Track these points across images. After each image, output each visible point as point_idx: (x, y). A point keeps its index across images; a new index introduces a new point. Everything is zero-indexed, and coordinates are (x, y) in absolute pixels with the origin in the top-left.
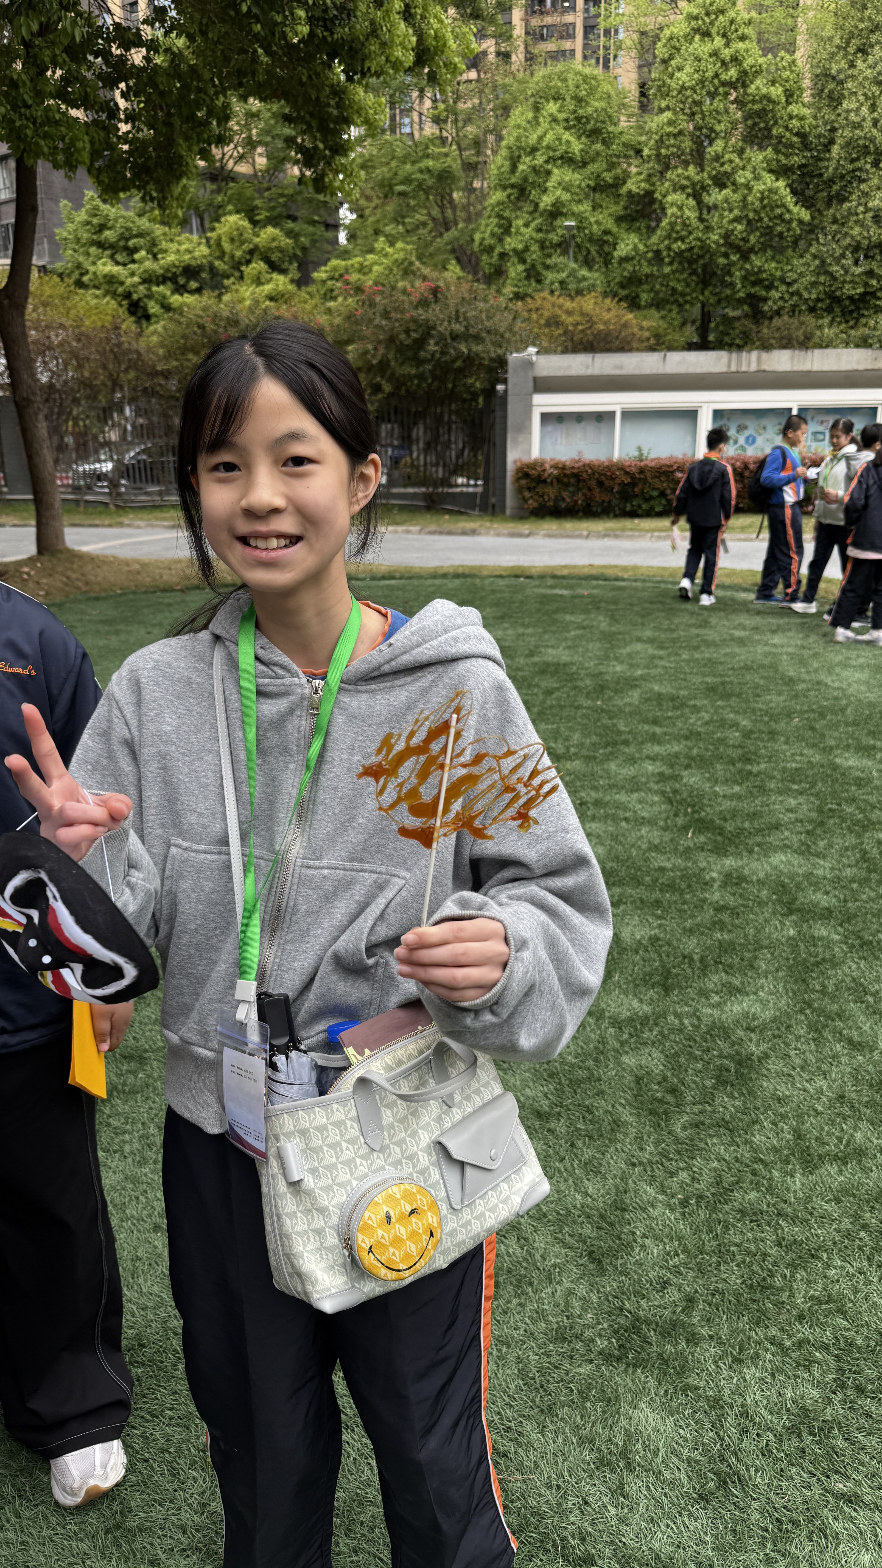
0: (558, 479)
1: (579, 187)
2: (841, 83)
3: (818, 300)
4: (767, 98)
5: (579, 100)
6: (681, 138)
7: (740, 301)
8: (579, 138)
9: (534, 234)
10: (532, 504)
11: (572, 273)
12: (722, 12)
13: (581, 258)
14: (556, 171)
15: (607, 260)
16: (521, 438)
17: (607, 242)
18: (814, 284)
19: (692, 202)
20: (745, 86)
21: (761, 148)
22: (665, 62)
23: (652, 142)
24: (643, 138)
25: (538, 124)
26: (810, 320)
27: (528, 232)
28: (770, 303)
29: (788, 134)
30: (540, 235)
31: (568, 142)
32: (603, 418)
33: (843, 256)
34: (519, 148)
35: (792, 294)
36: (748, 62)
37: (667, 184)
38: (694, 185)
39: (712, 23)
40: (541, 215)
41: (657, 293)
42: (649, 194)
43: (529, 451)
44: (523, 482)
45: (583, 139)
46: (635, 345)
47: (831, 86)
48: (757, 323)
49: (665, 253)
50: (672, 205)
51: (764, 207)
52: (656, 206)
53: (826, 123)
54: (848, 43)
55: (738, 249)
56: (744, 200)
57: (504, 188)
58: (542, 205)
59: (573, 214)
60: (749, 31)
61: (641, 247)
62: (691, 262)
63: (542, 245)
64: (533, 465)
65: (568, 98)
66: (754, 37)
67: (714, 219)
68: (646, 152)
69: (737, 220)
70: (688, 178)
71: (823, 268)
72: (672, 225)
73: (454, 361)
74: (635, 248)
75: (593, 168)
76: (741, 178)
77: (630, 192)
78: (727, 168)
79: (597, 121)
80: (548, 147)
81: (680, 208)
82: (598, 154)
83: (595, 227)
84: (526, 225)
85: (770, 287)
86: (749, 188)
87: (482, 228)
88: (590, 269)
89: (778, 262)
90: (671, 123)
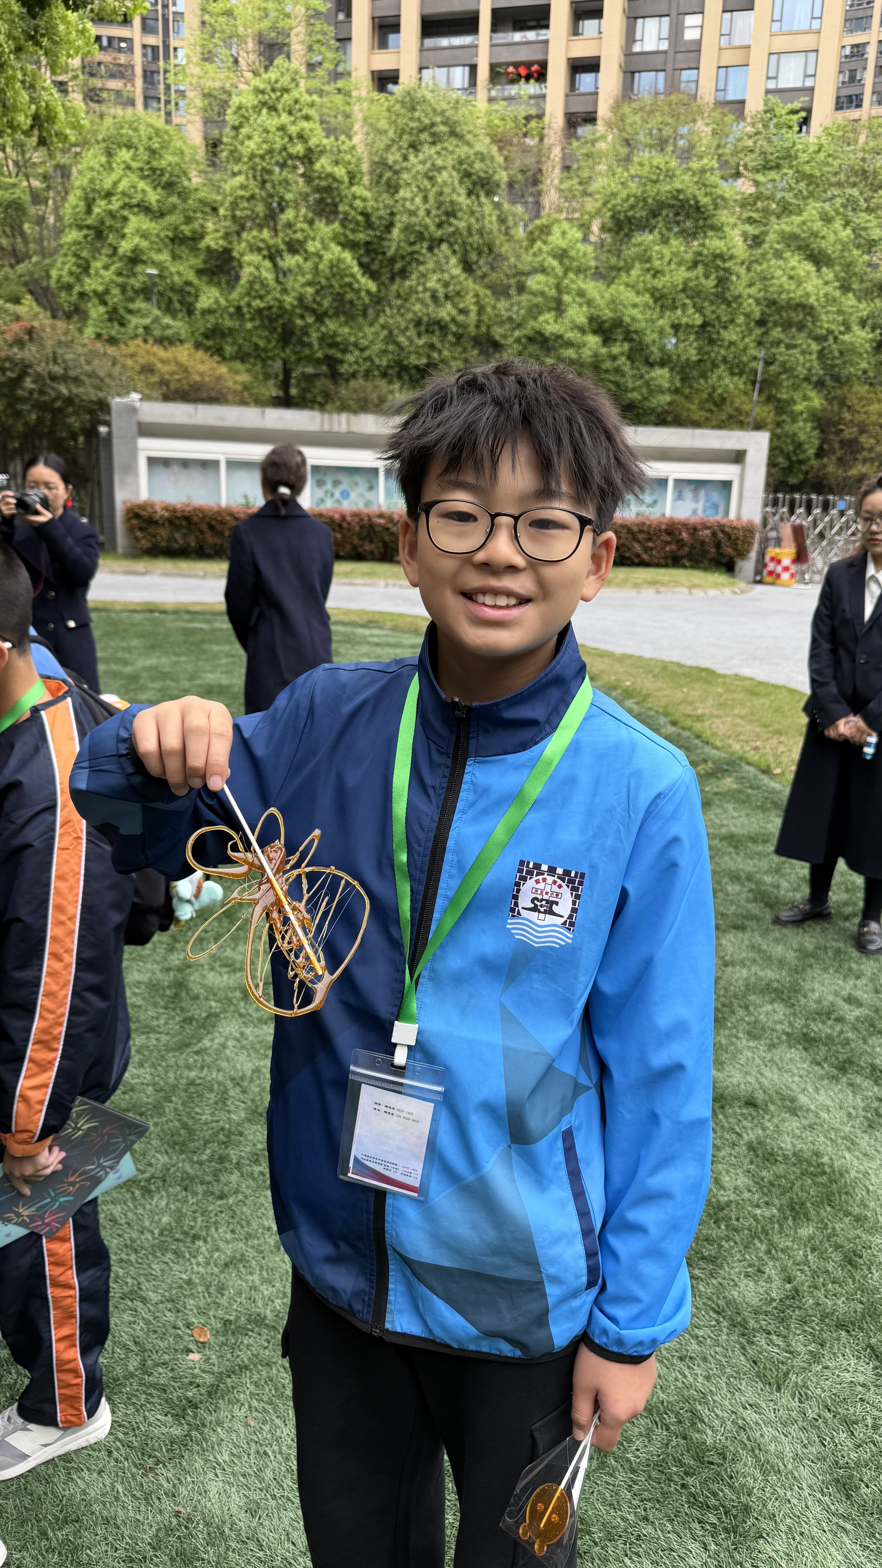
0: (170, 521)
1: (158, 236)
2: (396, 172)
3: (388, 367)
4: (331, 176)
5: (153, 152)
6: (253, 202)
7: (319, 362)
8: (155, 188)
9: (115, 278)
10: (145, 543)
11: (156, 320)
12: (286, 90)
13: (163, 306)
14: (133, 218)
15: (190, 312)
16: (129, 479)
17: (189, 293)
18: (385, 352)
19: (267, 264)
20: (311, 162)
21: (329, 222)
22: (236, 128)
23: (227, 204)
24: (219, 198)
25: (111, 169)
26: (382, 384)
27: (108, 275)
28: (346, 366)
29: (353, 213)
30: (120, 280)
31: (143, 191)
32: (208, 465)
33: (407, 328)
34: (94, 190)
35: (365, 359)
36: (313, 142)
37: (244, 244)
38: (269, 248)
39: (278, 99)
40: (121, 259)
41: (240, 347)
42: (227, 251)
43: (137, 492)
44: (134, 522)
45: (159, 190)
46: (230, 397)
47: (388, 174)
48: (336, 383)
49: (245, 310)
50: (249, 264)
51: (334, 275)
52: (235, 264)
53: (386, 207)
54: (400, 137)
55: (313, 311)
56: (316, 267)
57: (80, 228)
58: (121, 251)
59: (153, 262)
60: (312, 112)
61: (223, 302)
62: (271, 320)
63: (123, 288)
64: (143, 506)
65: (141, 150)
66: (317, 118)
67: (290, 282)
68: (222, 211)
69: (309, 284)
70: (263, 240)
71: (390, 338)
72: (251, 283)
73: (54, 400)
74: (217, 302)
75: (171, 219)
76: (312, 246)
77: (208, 248)
78: (299, 236)
79: (171, 175)
80: (124, 194)
81: (258, 268)
82: (175, 207)
83: (176, 278)
84: (106, 267)
85: (345, 351)
86: (321, 257)
87: (59, 265)
88: (174, 317)
89: (351, 328)
90: (243, 187)
